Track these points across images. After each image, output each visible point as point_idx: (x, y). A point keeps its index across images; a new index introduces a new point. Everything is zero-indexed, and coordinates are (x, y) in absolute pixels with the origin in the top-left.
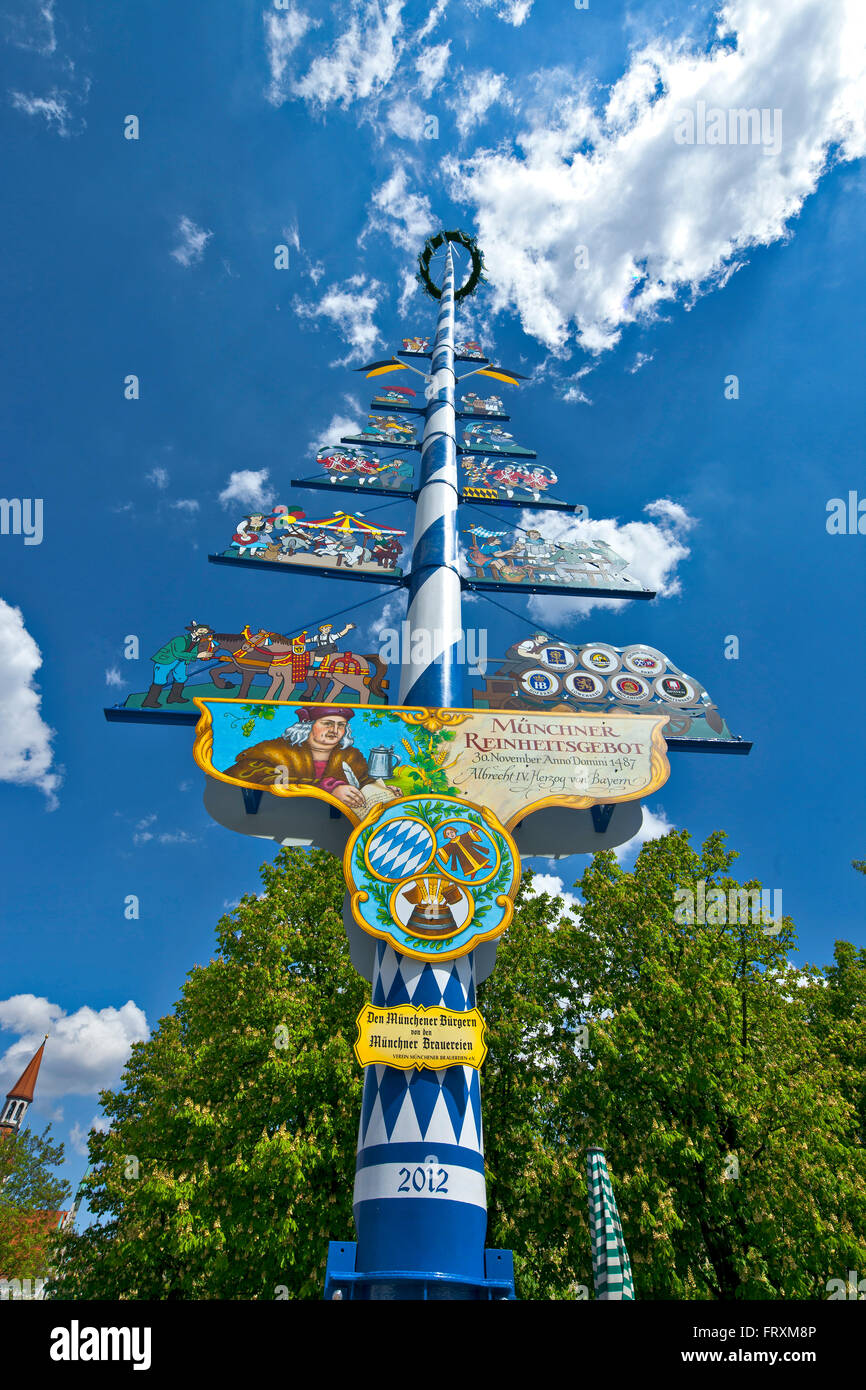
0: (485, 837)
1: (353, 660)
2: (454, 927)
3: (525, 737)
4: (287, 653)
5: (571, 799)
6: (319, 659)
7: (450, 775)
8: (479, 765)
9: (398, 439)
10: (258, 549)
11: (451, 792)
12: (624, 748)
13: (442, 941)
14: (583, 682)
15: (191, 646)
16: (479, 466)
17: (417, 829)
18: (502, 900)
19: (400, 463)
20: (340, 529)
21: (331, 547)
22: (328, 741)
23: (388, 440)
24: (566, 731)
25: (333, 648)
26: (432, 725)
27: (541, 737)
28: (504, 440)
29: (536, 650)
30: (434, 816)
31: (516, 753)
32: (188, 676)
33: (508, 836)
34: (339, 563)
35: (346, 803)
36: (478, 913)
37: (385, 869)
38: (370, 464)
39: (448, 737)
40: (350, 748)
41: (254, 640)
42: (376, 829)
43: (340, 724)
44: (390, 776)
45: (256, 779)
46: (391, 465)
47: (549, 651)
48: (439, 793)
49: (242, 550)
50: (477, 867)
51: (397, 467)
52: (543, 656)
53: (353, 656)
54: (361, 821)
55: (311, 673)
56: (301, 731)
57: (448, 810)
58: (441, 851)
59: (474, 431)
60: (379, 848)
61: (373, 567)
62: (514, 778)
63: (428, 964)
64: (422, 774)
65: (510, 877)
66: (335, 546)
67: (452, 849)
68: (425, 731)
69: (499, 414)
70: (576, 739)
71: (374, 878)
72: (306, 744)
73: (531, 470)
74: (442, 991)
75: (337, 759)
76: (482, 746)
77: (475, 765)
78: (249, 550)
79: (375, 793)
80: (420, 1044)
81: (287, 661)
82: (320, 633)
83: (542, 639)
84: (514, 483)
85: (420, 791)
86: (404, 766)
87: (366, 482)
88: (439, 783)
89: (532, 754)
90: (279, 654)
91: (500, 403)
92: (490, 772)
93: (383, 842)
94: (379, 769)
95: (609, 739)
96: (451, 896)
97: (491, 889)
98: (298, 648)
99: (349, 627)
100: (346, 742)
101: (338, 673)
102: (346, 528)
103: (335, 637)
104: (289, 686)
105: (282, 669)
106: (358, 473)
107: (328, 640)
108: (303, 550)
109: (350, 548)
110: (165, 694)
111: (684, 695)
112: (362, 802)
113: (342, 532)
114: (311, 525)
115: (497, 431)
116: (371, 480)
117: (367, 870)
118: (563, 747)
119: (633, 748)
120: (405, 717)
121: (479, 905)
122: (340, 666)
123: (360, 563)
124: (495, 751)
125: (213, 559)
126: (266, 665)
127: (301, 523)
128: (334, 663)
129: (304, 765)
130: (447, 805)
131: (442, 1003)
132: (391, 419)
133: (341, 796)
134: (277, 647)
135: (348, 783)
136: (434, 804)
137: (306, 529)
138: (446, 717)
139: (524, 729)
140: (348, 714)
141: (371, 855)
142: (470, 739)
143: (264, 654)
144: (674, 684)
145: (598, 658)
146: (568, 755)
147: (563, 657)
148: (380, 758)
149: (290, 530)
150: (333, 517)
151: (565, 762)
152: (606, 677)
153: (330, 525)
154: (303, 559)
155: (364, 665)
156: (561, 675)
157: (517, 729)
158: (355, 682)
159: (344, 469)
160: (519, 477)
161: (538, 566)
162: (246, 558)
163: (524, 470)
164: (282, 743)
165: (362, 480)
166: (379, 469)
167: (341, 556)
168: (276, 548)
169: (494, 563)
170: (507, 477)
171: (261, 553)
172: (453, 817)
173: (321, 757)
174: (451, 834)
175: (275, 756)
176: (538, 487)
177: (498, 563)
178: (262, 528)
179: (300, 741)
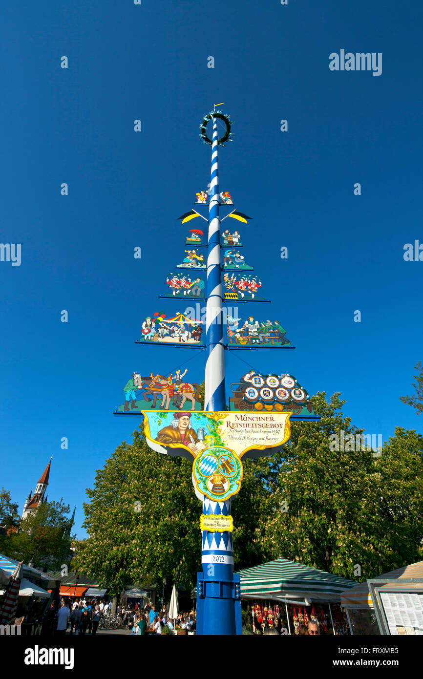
0: (233, 461)
1: (188, 386)
2: (224, 491)
3: (245, 422)
4: (166, 385)
5: (259, 446)
6: (177, 386)
7: (222, 438)
8: (231, 434)
9: (198, 265)
10: (151, 336)
11: (222, 445)
12: (277, 426)
13: (221, 495)
14: (266, 392)
15: (135, 383)
16: (230, 279)
17: (213, 458)
18: (237, 482)
20: (179, 322)
21: (176, 332)
22: (184, 426)
23: (194, 266)
24: (258, 419)
25: (182, 381)
26: (216, 418)
27: (250, 422)
28: (240, 261)
29: (251, 378)
30: (217, 454)
31: (242, 429)
32: (136, 397)
33: (240, 461)
34: (180, 341)
35: (192, 450)
36: (231, 487)
37: (204, 473)
38: (187, 282)
39: (221, 423)
40: (191, 429)
41: (155, 379)
42: (201, 458)
43: (187, 419)
44: (204, 440)
45: (165, 442)
46: (196, 282)
47: (255, 379)
48: (219, 445)
49: (146, 337)
50: (230, 471)
51: (198, 283)
52: (253, 381)
53: (189, 384)
54: (196, 456)
55: (175, 393)
56: (176, 423)
57: (222, 451)
58: (220, 466)
59: (228, 256)
60: (203, 466)
61: (192, 341)
62: (242, 439)
63: (218, 502)
64: (214, 438)
65: (240, 474)
66: (178, 332)
67: (223, 465)
68: (214, 421)
69: (238, 244)
70: (261, 422)
71: (202, 476)
72: (177, 427)
73: (251, 279)
74: (222, 509)
75: (188, 433)
76: (232, 426)
77: (229, 434)
78: (148, 337)
79: (200, 446)
80: (216, 525)
81: (167, 388)
82: (176, 375)
83: (253, 373)
84: (244, 289)
86: (208, 435)
87: (187, 293)
88: (218, 443)
89: (248, 429)
90: (164, 385)
91: (239, 236)
92: (234, 436)
93: (203, 463)
94: (200, 437)
95: (272, 422)
96: (223, 481)
97: (235, 478)
98: (169, 382)
99: (186, 371)
100: (190, 427)
101: (184, 393)
102: (181, 322)
103: (181, 376)
104: (169, 399)
105: (165, 392)
106: (184, 289)
107: (179, 378)
108: (167, 335)
109: (183, 332)
110: (130, 405)
111: (300, 397)
112: (196, 449)
113: (180, 324)
114: (169, 321)
115: (238, 255)
116: (189, 291)
117: (199, 473)
118: (257, 426)
119: (280, 425)
120: (207, 416)
121: (231, 484)
122: (184, 389)
123: (188, 340)
124: (236, 428)
125: (136, 342)
126: (160, 390)
127: (165, 321)
128: (182, 388)
129: (178, 436)
130: (221, 449)
131: (222, 514)
132: (194, 251)
133: (190, 447)
134: (163, 382)
135: (192, 443)
136: (218, 449)
137: (166, 323)
138: (220, 415)
139: (245, 419)
140: (190, 415)
141: (200, 468)
142: (228, 424)
143: (159, 385)
144: (297, 392)
145: (272, 381)
146: (258, 429)
147: (260, 381)
148: (201, 432)
149: (161, 325)
150: (176, 316)
151: (258, 432)
152: (274, 390)
153: (175, 320)
154: (167, 340)
155: (192, 388)
156: (259, 389)
157: (243, 419)
158: (190, 396)
159: (178, 286)
160: (246, 285)
161: (252, 335)
162: (147, 341)
163: (248, 280)
164: (170, 427)
165: (185, 292)
166: (191, 285)
167: (180, 336)
168: (157, 335)
169: (236, 335)
170: (241, 285)
171: (152, 338)
172: (223, 454)
173: (183, 432)
174: (223, 460)
175: (169, 432)
176: (253, 290)
177: (238, 336)
178: (151, 325)
179: (176, 426)
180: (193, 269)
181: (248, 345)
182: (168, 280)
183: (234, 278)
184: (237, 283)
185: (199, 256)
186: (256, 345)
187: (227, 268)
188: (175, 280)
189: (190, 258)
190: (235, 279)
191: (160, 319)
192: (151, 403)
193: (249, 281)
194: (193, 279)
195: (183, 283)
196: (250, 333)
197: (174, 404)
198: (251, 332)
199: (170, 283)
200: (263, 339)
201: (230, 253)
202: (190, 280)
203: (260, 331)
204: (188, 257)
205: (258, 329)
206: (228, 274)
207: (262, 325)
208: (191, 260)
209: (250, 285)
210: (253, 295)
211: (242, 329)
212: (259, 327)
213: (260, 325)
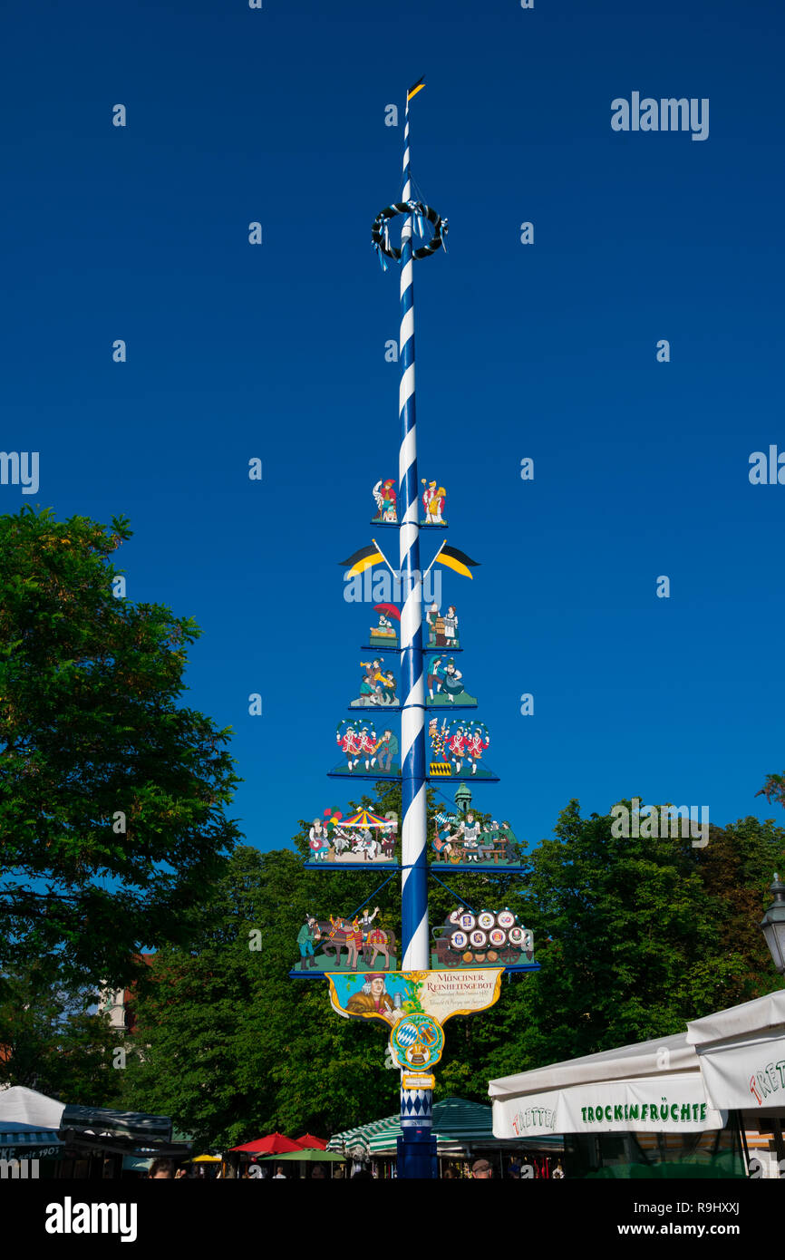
0: (434, 1030)
1: (381, 934)
2: (425, 1061)
3: (449, 983)
5: (464, 1011)
6: (366, 935)
7: (422, 1004)
8: (433, 998)
9: (385, 698)
10: (324, 854)
11: (423, 1011)
12: (485, 986)
15: (310, 931)
17: (412, 1027)
18: (438, 1052)
19: (388, 734)
21: (360, 844)
24: (465, 979)
25: (371, 926)
26: (415, 980)
27: (455, 982)
29: (458, 918)
31: (446, 991)
32: (314, 950)
33: (441, 1029)
34: (366, 858)
35: (388, 1019)
36: (431, 1057)
37: (403, 1043)
38: (371, 741)
39: (421, 985)
40: (386, 994)
41: (336, 925)
42: (399, 1028)
43: (381, 982)
44: (402, 1007)
45: (357, 1011)
46: (384, 739)
47: (464, 918)
48: (419, 1012)
49: (317, 855)
50: (431, 1040)
51: (387, 742)
52: (461, 922)
53: (380, 930)
55: (363, 944)
56: (368, 987)
57: (422, 1019)
59: (435, 672)
60: (401, 1036)
62: (445, 1003)
64: (412, 1004)
65: (441, 1043)
67: (423, 1035)
68: (413, 984)
69: (455, 641)
70: (468, 983)
71: (399, 1046)
72: (370, 993)
73: (473, 731)
75: (383, 999)
76: (434, 990)
77: (431, 998)
78: (319, 855)
79: (398, 1014)
81: (353, 937)
82: (363, 916)
83: (461, 910)
84: (461, 753)
85: (412, 1012)
86: (406, 1001)
87: (370, 765)
88: (418, 1009)
89: (452, 991)
91: (456, 618)
92: (437, 1001)
93: (401, 1033)
94: (397, 1004)
95: (481, 982)
96: (424, 1051)
97: (436, 1047)
98: (355, 928)
99: (377, 910)
100: (385, 991)
101: (375, 944)
103: (371, 919)
104: (356, 953)
106: (363, 756)
107: (368, 921)
108: (346, 850)
109: (369, 844)
110: (308, 962)
111: (520, 939)
112: (393, 1018)
114: (348, 825)
116: (374, 760)
118: (463, 987)
119: (489, 985)
120: (405, 977)
121: (432, 1054)
122: (375, 938)
123: (376, 856)
124: (438, 991)
126: (343, 940)
127: (342, 824)
128: (372, 937)
129: (371, 1003)
130: (421, 1017)
133: (387, 1015)
134: (347, 929)
135: (388, 1010)
136: (417, 1017)
137: (344, 828)
138: (421, 975)
139: (450, 980)
140: (383, 977)
141: (398, 1038)
142: (429, 986)
143: (342, 933)
144: (517, 933)
145: (485, 919)
146: (465, 990)
147: (470, 921)
148: (397, 997)
149: (337, 832)
150: (356, 814)
151: (463, 994)
152: (487, 932)
153: (357, 822)
154: (347, 858)
155: (385, 937)
156: (468, 933)
157: (447, 979)
158: (383, 948)
159: (355, 750)
160: (466, 743)
161: (469, 848)
162: (320, 861)
163: (469, 732)
164: (362, 993)
165: (367, 763)
166: (377, 747)
167: (366, 851)
168: (332, 850)
169: (446, 847)
170: (457, 744)
171: (326, 856)
172: (424, 1022)
173: (377, 999)
174: (423, 1029)
175: (361, 999)
176: (476, 756)
177: (448, 848)
178: (322, 832)
179: (368, 991)
180: (378, 708)
181: (462, 863)
182: (338, 737)
183: (446, 729)
184: (451, 741)
185: (386, 677)
186: (472, 864)
187: (435, 704)
188: (350, 733)
189: (371, 682)
190: (447, 732)
191: (334, 821)
192: (334, 958)
193: (470, 736)
194: (380, 734)
195: (364, 743)
196: (466, 844)
197: (363, 960)
198: (467, 841)
199: (343, 743)
200: (484, 854)
201: (439, 663)
202: (374, 734)
203: (481, 840)
204: (367, 680)
205: (478, 836)
206: (436, 720)
207: (485, 829)
208: (373, 687)
209: (471, 744)
210: (475, 766)
211: (454, 837)
212: (479, 833)
213: (482, 830)
